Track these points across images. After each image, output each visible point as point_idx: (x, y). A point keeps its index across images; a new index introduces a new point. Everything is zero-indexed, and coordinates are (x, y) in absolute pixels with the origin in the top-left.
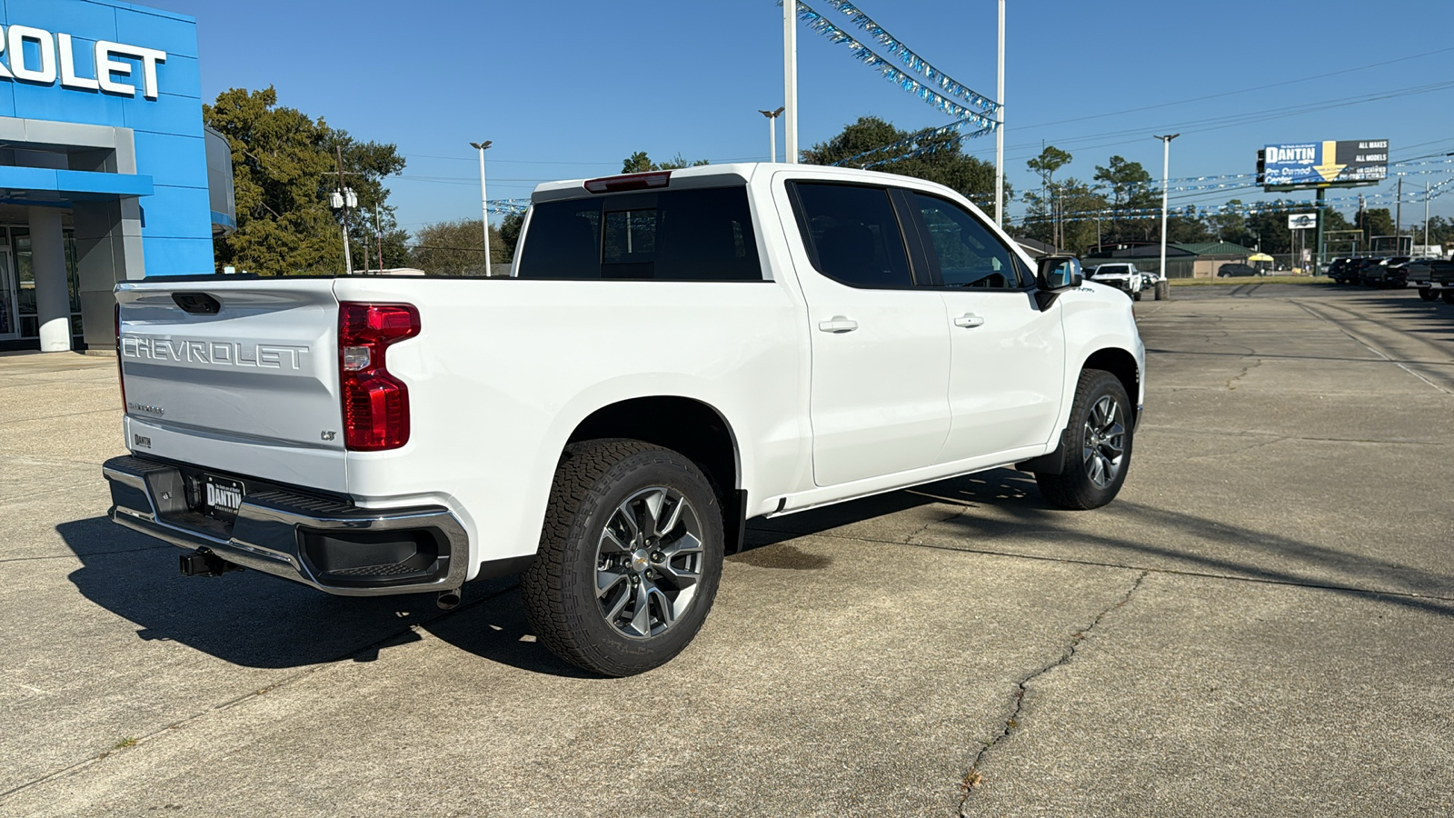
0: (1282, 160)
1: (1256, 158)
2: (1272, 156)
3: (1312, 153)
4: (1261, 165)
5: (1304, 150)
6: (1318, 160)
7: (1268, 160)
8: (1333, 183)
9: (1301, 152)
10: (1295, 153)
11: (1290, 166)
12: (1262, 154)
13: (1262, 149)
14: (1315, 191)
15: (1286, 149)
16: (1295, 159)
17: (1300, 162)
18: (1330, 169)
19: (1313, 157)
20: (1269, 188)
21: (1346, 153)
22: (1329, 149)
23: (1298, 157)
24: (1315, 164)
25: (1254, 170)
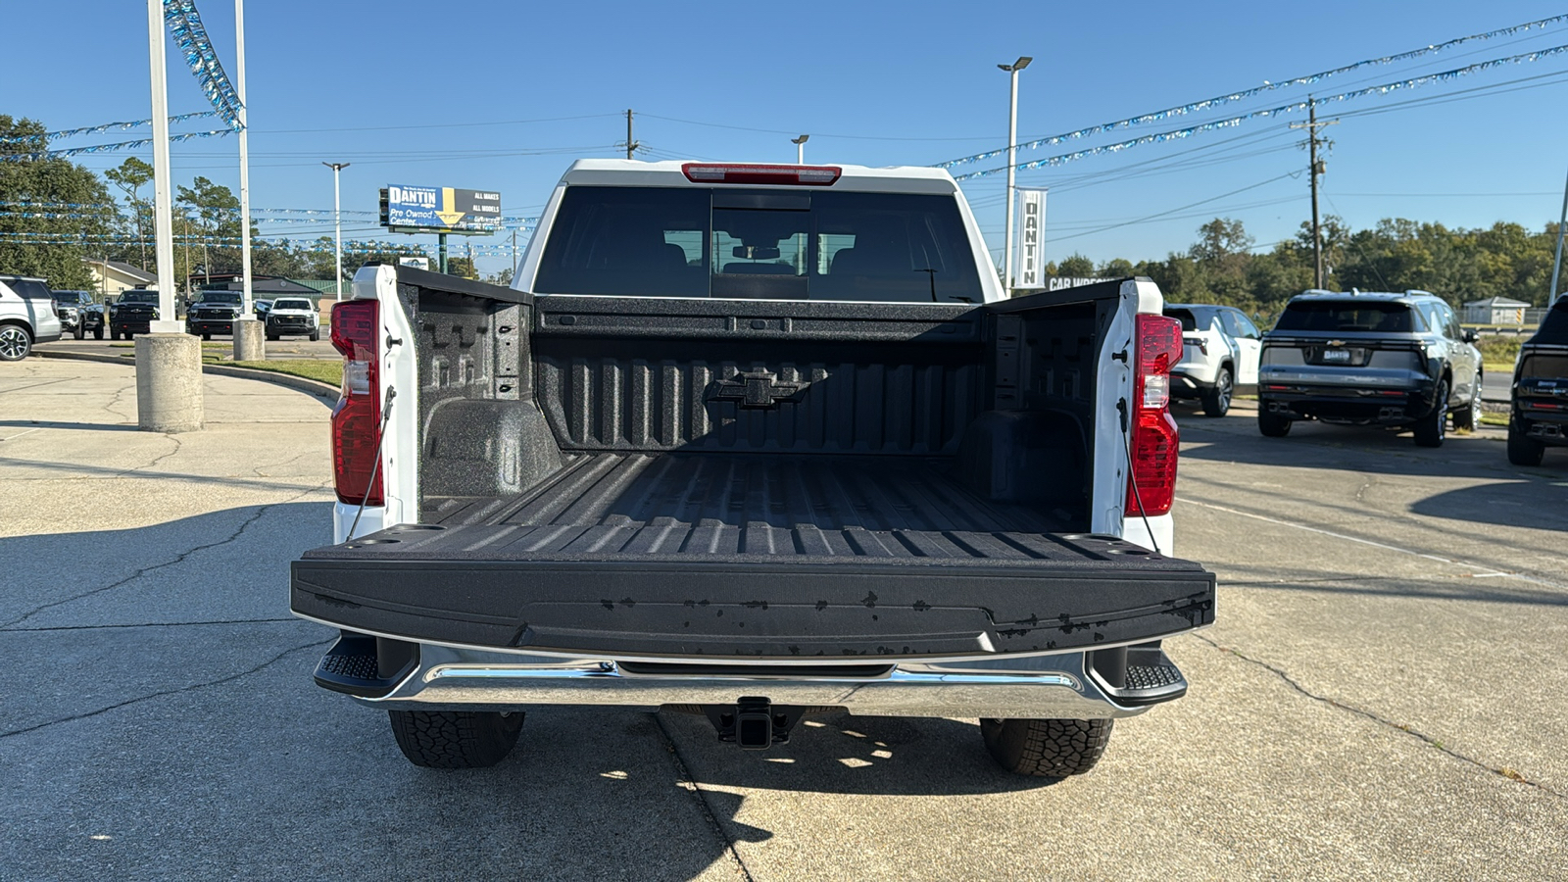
0: (405, 202)
1: (379, 197)
2: (395, 196)
3: (433, 198)
4: (385, 204)
5: (426, 194)
6: (439, 205)
7: (392, 200)
8: (453, 229)
9: (423, 196)
10: (418, 196)
11: (414, 209)
12: (385, 193)
13: (386, 187)
14: (438, 236)
15: (408, 191)
16: (418, 202)
17: (422, 205)
18: (450, 216)
19: (434, 202)
20: (393, 228)
21: (464, 201)
22: (448, 195)
23: (421, 201)
24: (436, 209)
25: (378, 209)
